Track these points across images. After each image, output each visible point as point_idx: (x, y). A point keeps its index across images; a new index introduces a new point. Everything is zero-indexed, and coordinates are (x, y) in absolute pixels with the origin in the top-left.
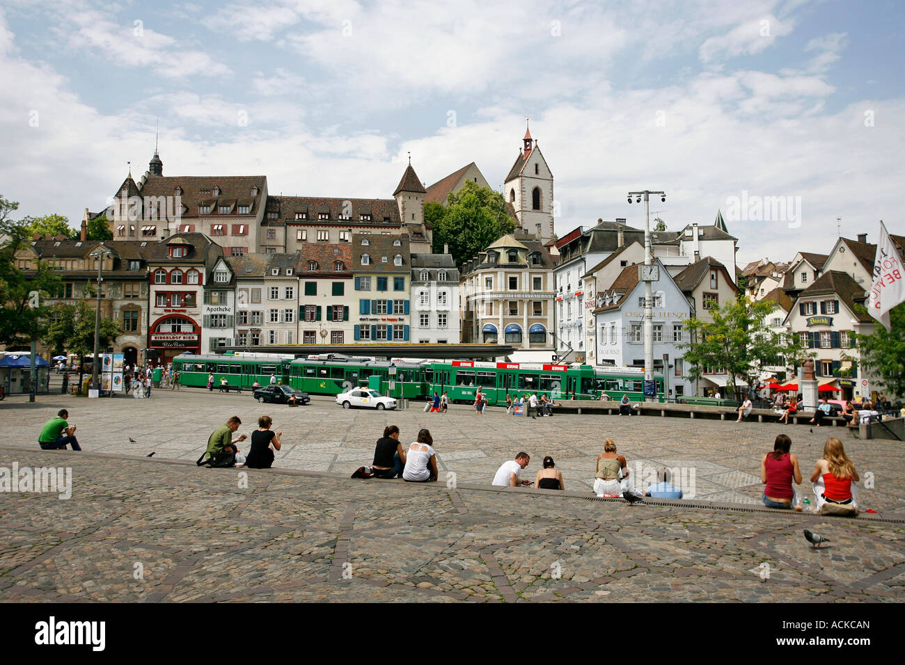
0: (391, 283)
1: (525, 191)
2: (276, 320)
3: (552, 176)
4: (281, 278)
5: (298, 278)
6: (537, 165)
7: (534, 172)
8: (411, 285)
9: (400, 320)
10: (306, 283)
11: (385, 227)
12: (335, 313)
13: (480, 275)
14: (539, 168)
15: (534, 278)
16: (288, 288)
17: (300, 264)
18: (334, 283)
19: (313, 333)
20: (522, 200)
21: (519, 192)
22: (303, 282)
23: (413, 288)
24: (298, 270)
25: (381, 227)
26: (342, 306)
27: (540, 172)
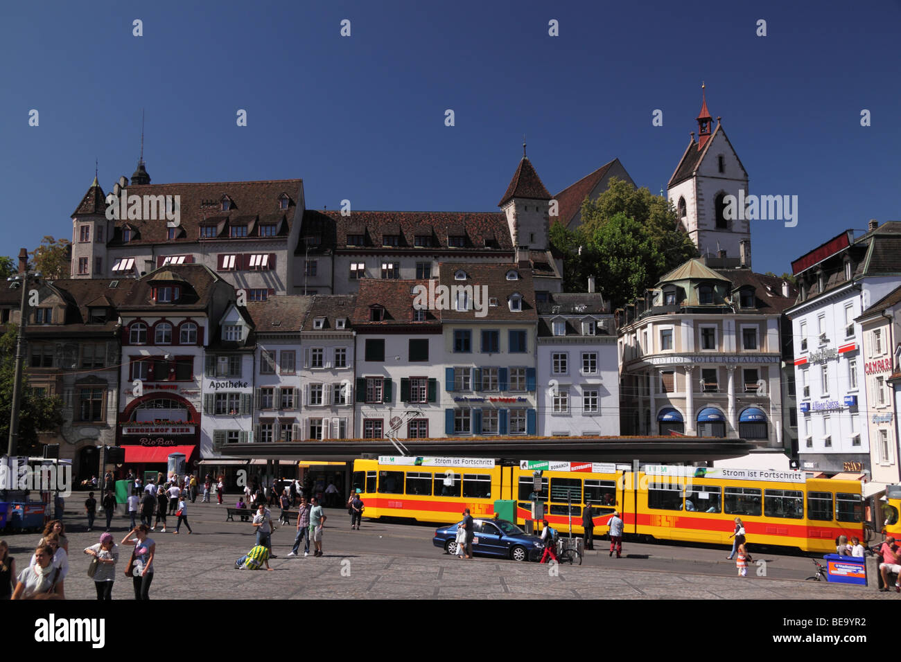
0: (504, 340)
1: (702, 200)
2: (320, 401)
3: (746, 175)
4: (327, 332)
5: (354, 333)
6: (721, 159)
7: (717, 168)
8: (537, 343)
9: (520, 400)
10: (368, 341)
11: (488, 255)
12: (413, 391)
13: (650, 326)
14: (726, 161)
15: (744, 330)
16: (338, 350)
17: (358, 310)
18: (411, 341)
19: (379, 422)
20: (699, 214)
21: (694, 201)
22: (363, 339)
23: (540, 348)
24: (356, 320)
25: (482, 255)
26: (425, 378)
27: (727, 168)
